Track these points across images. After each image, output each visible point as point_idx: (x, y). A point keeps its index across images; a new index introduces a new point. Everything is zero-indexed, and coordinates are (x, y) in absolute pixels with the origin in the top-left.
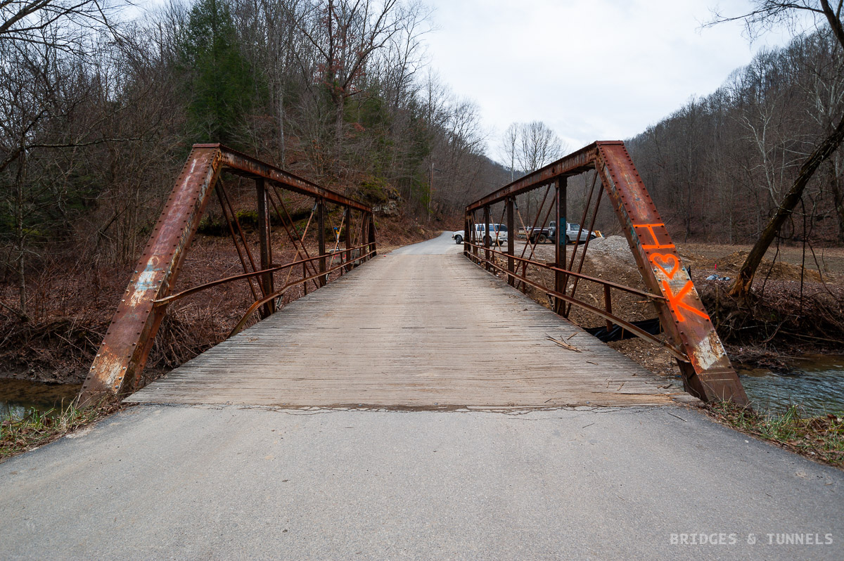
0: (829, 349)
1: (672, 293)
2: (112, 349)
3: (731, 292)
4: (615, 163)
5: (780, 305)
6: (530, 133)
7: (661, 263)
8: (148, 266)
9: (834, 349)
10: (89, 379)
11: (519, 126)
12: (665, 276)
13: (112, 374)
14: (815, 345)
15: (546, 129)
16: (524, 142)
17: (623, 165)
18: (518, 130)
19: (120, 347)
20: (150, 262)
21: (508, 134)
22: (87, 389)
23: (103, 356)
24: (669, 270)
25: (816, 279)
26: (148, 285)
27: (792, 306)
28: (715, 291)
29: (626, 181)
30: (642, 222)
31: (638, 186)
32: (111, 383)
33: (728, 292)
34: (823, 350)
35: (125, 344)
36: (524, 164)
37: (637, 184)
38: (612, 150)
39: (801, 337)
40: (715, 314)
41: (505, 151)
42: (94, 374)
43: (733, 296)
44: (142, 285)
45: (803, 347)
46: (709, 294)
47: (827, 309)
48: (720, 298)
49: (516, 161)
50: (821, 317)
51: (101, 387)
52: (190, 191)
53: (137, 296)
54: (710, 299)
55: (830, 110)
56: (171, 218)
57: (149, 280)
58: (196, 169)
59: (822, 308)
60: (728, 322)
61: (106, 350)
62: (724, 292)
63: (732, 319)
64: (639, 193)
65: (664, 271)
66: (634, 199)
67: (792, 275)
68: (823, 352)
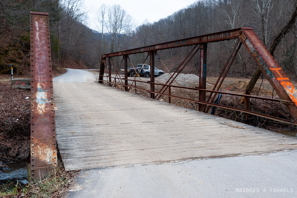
0: (282, 128)
1: (295, 100)
2: (40, 141)
3: (241, 101)
4: (252, 39)
5: (262, 107)
6: (113, 11)
7: (286, 86)
8: (39, 89)
9: (284, 128)
10: (33, 160)
11: (106, 6)
12: (290, 92)
13: (48, 155)
14: (277, 126)
15: (122, 9)
16: (110, 16)
17: (256, 40)
18: (106, 9)
19: (45, 139)
20: (39, 86)
21: (100, 11)
22: (35, 166)
23: (36, 145)
24: (290, 89)
25: (271, 94)
26: (45, 101)
27: (267, 108)
28: (234, 101)
29: (260, 48)
30: (273, 67)
31: (265, 51)
32: (50, 161)
33: (240, 101)
34: (280, 128)
35: (48, 137)
36: (109, 29)
37: (264, 49)
38: (249, 32)
39: (271, 123)
40: (235, 113)
41: (98, 21)
42: (35, 157)
43: (242, 103)
44: (40, 101)
45: (272, 127)
46: (231, 102)
47: (281, 108)
48: (236, 104)
49: (105, 27)
50: (278, 112)
51: (44, 164)
52: (43, 42)
53: (41, 107)
54: (232, 105)
55: (263, 11)
56: (39, 59)
57: (44, 97)
58: (40, 28)
59: (279, 108)
60: (241, 116)
61: (36, 141)
62: (238, 101)
63: (242, 114)
64: (267, 54)
65: (289, 90)
66: (266, 57)
67: (262, 92)
68: (280, 129)
